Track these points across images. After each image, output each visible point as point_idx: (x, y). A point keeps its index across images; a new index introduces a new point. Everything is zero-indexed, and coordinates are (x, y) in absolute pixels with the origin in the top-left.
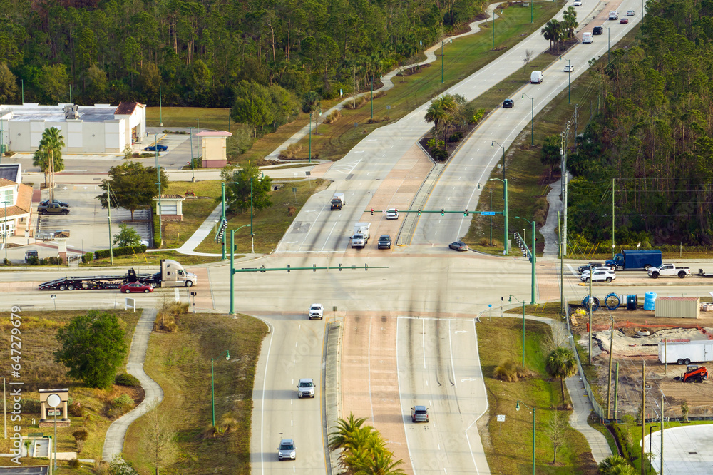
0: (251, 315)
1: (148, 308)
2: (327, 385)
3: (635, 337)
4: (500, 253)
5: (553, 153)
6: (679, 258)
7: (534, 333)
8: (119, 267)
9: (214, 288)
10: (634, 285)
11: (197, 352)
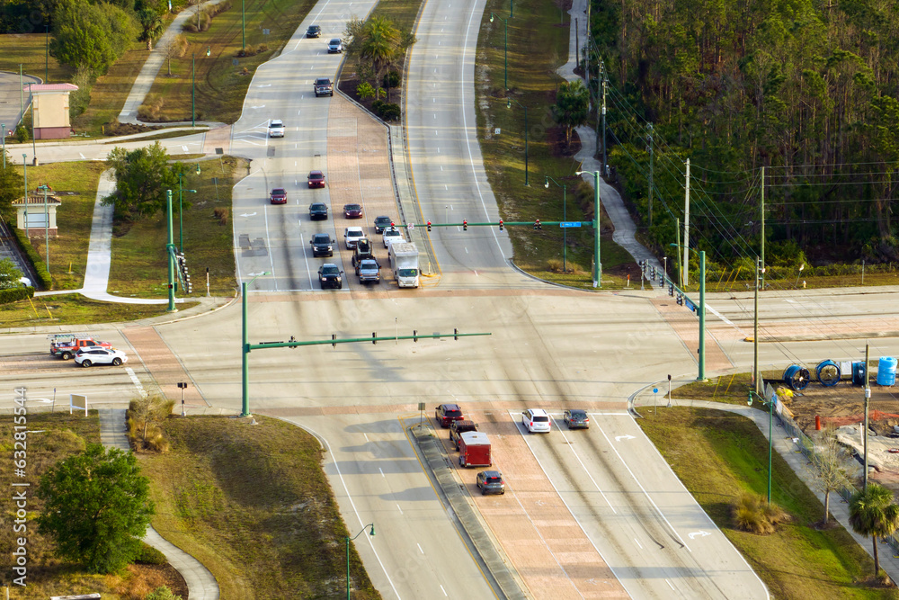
0: (276, 417)
1: (106, 408)
2: (483, 554)
3: (892, 437)
4: (586, 285)
5: (576, 109)
6: (861, 285)
7: (732, 434)
8: (12, 330)
9: (187, 365)
10: (829, 338)
11: (220, 490)
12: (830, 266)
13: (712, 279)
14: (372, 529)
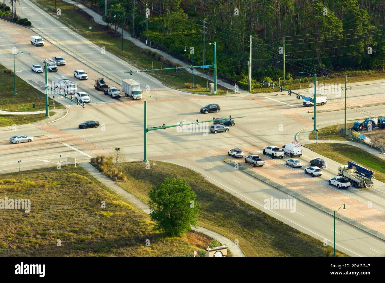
12: (305, 78)
13: (255, 87)
14: (345, 206)
